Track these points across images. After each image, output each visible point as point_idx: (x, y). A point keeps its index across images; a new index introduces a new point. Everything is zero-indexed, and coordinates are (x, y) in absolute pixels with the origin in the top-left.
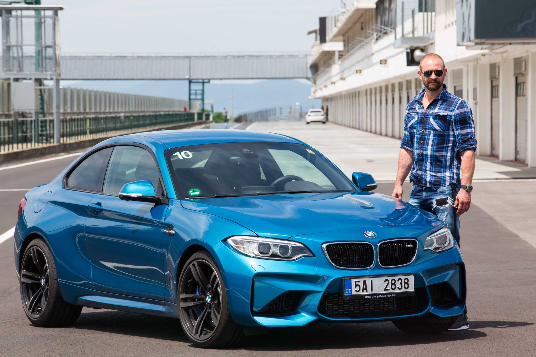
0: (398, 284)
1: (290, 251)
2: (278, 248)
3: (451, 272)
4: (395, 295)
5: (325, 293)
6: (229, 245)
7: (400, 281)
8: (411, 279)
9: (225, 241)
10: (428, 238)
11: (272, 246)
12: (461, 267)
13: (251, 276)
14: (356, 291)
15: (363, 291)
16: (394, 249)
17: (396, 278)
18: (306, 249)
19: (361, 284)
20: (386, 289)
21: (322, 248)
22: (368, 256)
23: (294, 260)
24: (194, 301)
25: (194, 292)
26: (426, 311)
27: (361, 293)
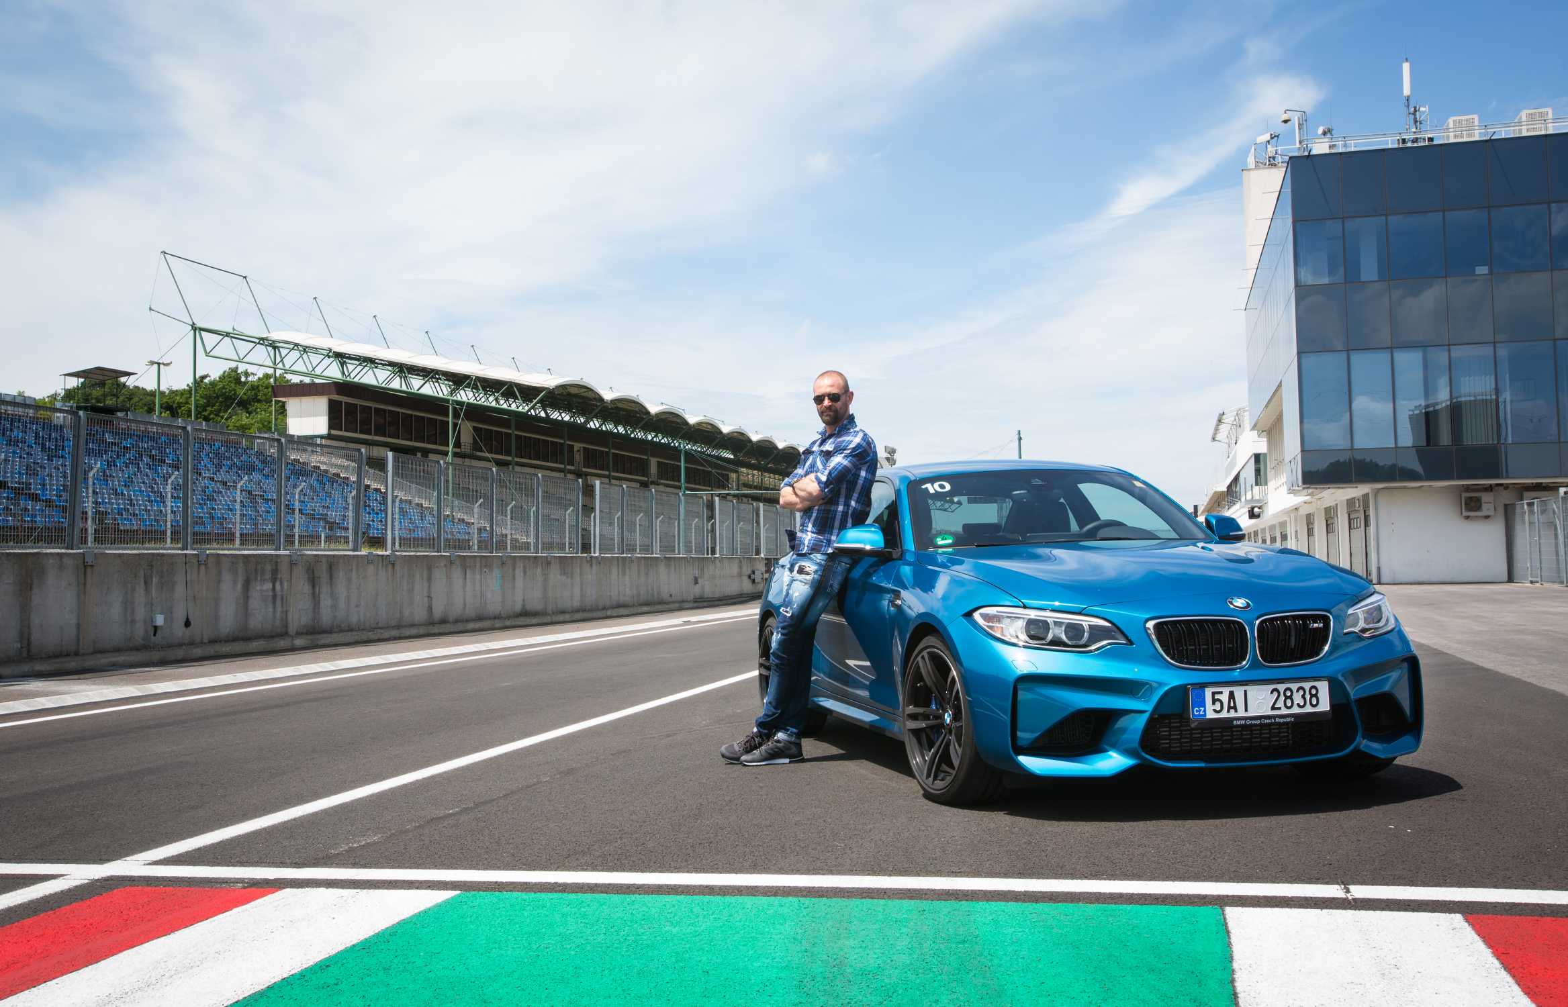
0: (1298, 698)
1: (1086, 635)
2: (1063, 628)
3: (1394, 675)
4: (1293, 720)
5: (1153, 713)
6: (975, 624)
7: (1301, 692)
8: (1323, 688)
9: (969, 615)
10: (1350, 611)
11: (1052, 625)
12: (1413, 663)
13: (1012, 679)
14: (1215, 711)
15: (1228, 711)
16: (1287, 629)
17: (1294, 686)
18: (1115, 630)
19: (1225, 698)
20: (1273, 708)
21: (1146, 629)
22: (1237, 643)
23: (1090, 651)
24: (929, 719)
25: (928, 705)
26: (1351, 748)
27: (1224, 714)
